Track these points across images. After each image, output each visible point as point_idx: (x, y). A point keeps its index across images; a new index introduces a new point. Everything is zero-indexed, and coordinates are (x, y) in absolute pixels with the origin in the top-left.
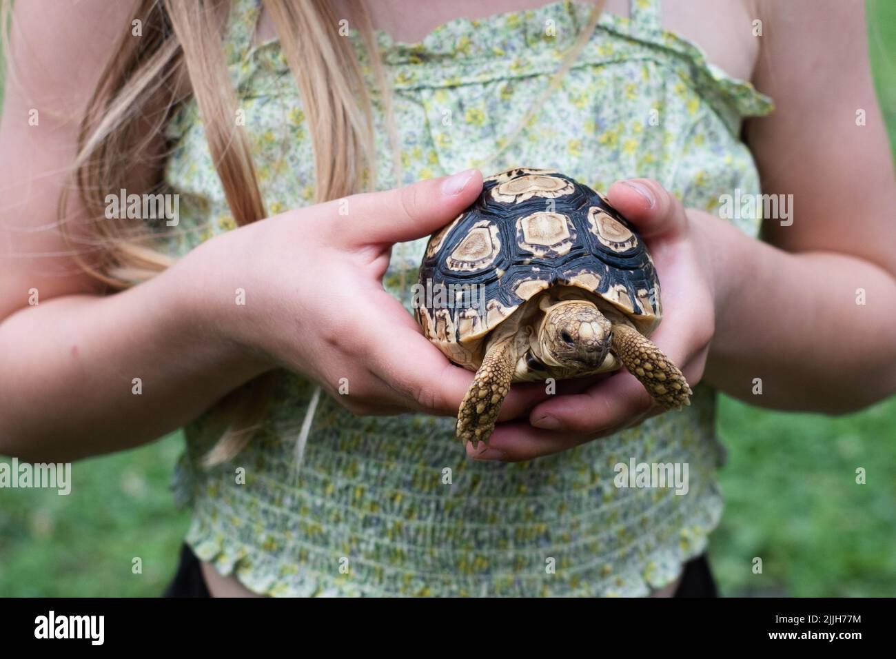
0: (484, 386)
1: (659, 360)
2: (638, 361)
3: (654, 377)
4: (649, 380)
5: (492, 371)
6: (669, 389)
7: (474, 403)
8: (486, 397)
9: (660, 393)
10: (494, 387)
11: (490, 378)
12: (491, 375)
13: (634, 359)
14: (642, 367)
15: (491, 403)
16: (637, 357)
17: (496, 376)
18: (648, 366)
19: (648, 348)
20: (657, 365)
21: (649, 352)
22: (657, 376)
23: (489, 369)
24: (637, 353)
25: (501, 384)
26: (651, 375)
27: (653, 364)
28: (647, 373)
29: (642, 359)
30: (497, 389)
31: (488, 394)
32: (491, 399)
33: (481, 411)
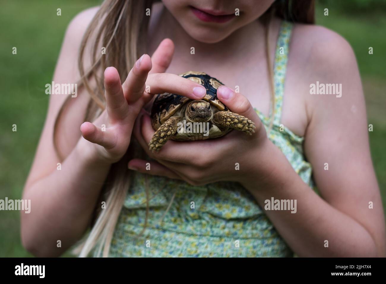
0: (167, 126)
1: (231, 116)
2: (225, 120)
3: (234, 123)
4: (233, 125)
5: (172, 122)
6: (243, 124)
7: (161, 132)
8: (166, 131)
9: (240, 127)
10: (170, 128)
11: (170, 124)
12: (171, 123)
13: (223, 120)
14: (227, 121)
15: (167, 134)
16: (223, 119)
17: (173, 125)
18: (229, 120)
19: (225, 114)
20: (232, 118)
21: (225, 115)
22: (234, 121)
23: (171, 121)
24: (223, 118)
25: (173, 128)
26: (232, 122)
27: (230, 118)
28: (231, 123)
29: (225, 119)
30: (171, 130)
31: (167, 130)
32: (167, 133)
33: (162, 136)
